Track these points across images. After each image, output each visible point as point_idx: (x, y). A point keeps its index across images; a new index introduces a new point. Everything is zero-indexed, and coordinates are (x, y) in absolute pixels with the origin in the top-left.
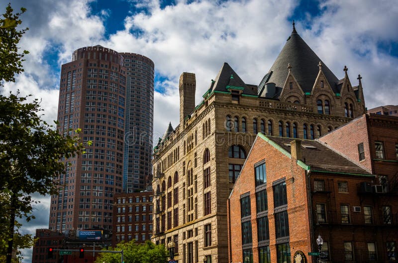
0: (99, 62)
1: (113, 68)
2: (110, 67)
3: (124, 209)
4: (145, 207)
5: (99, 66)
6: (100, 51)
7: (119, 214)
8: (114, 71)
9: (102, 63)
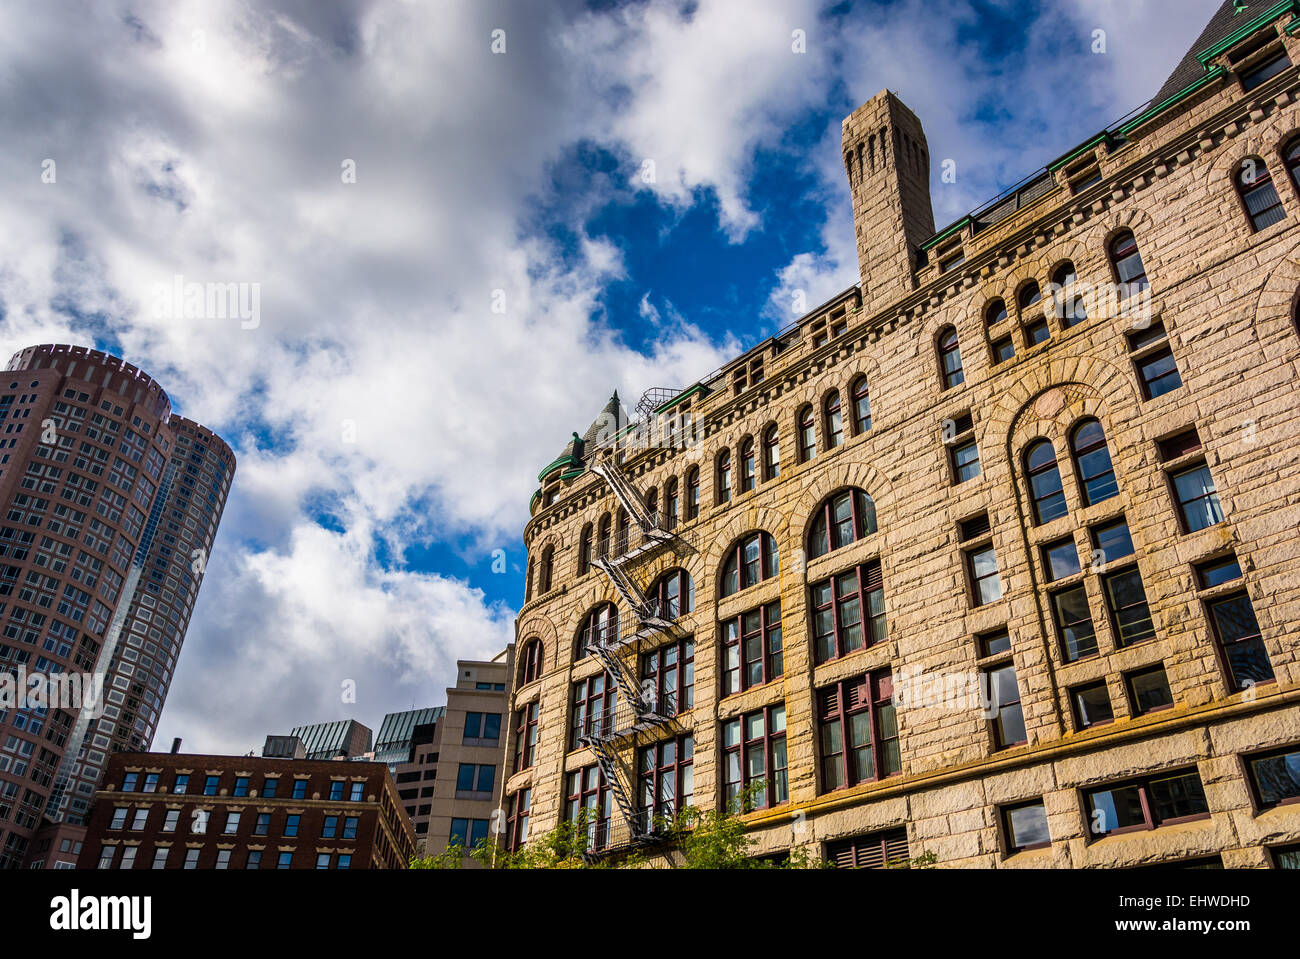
0: (98, 394)
1: (137, 421)
2: (128, 417)
3: (142, 815)
4: (234, 819)
5: (95, 403)
6: (108, 367)
7: (115, 835)
8: (136, 429)
9: (106, 397)
